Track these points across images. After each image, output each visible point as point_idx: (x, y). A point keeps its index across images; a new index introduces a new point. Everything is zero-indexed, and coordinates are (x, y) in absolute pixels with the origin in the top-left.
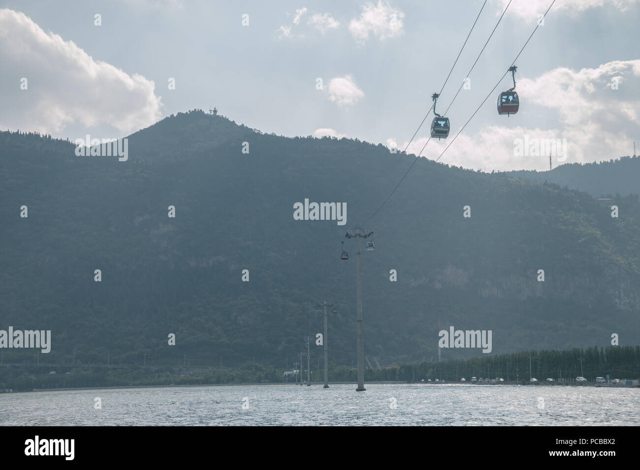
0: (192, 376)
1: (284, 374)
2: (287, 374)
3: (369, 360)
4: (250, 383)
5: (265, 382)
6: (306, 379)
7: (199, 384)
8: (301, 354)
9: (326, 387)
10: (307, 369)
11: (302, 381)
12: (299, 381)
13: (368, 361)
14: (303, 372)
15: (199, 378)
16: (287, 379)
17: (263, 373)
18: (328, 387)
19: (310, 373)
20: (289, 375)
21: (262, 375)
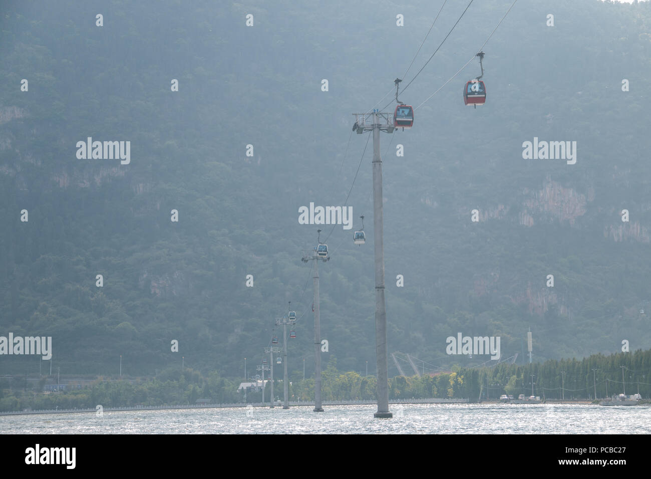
0: (65, 393)
1: (240, 388)
2: (245, 388)
3: (399, 360)
4: (176, 404)
5: (203, 403)
6: (281, 397)
7: (79, 408)
8: (272, 349)
9: (318, 410)
10: (282, 378)
11: (272, 399)
12: (268, 400)
13: (396, 361)
14: (276, 384)
15: (79, 396)
16: (245, 396)
17: (200, 387)
18: (323, 411)
19: (289, 385)
20: (249, 389)
21: (199, 390)
